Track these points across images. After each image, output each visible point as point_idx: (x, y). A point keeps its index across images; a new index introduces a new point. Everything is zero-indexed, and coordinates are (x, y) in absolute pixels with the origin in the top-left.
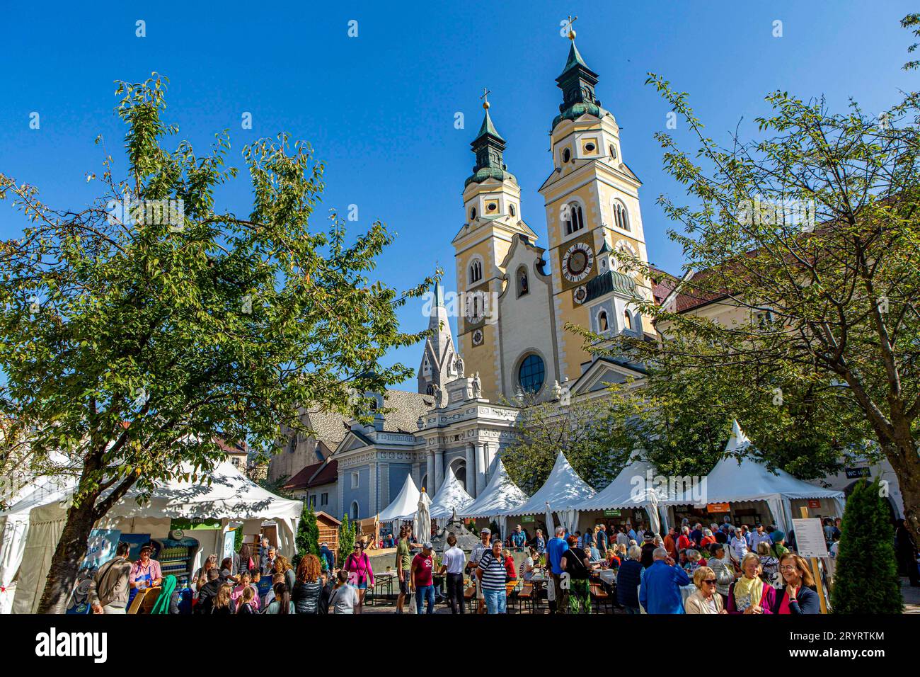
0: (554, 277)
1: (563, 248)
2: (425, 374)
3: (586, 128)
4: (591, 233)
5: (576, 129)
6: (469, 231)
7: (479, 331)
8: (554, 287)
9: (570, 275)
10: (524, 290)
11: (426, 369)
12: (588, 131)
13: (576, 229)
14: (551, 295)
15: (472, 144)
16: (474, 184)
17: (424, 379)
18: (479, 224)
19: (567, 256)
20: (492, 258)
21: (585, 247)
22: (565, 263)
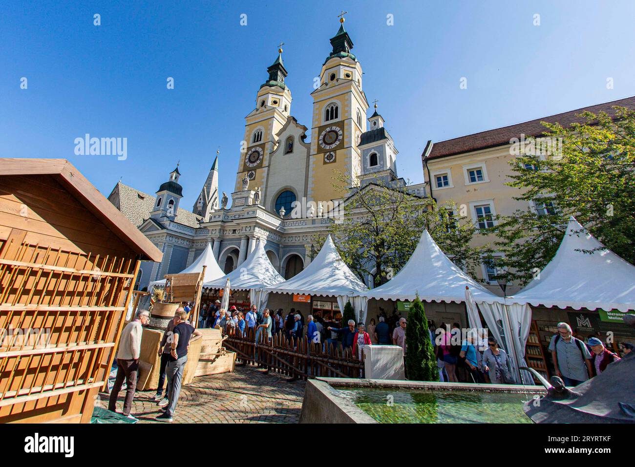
0: (312, 145)
1: (321, 129)
2: (198, 205)
3: (347, 65)
4: (343, 122)
5: (342, 63)
6: (258, 112)
7: (253, 172)
8: (312, 151)
9: (324, 145)
10: (289, 149)
11: (200, 203)
12: (348, 66)
13: (332, 118)
14: (309, 155)
15: (268, 68)
16: (268, 87)
17: (197, 208)
18: (265, 110)
19: (324, 133)
20: (271, 129)
21: (337, 129)
22: (321, 137)
